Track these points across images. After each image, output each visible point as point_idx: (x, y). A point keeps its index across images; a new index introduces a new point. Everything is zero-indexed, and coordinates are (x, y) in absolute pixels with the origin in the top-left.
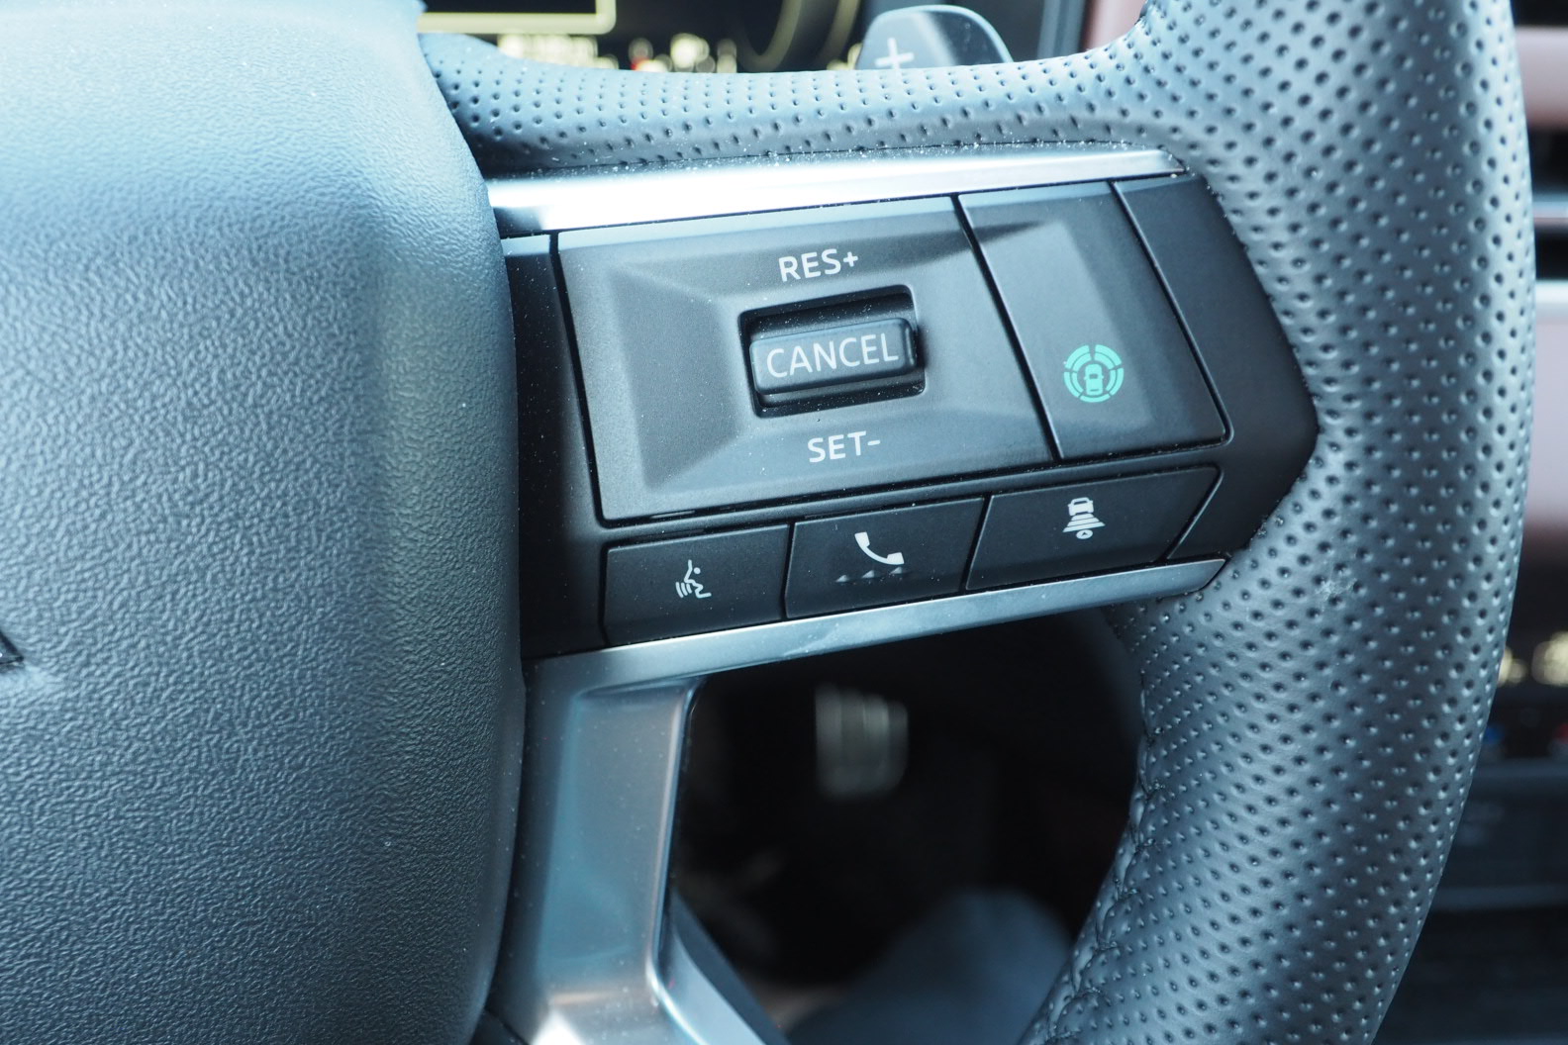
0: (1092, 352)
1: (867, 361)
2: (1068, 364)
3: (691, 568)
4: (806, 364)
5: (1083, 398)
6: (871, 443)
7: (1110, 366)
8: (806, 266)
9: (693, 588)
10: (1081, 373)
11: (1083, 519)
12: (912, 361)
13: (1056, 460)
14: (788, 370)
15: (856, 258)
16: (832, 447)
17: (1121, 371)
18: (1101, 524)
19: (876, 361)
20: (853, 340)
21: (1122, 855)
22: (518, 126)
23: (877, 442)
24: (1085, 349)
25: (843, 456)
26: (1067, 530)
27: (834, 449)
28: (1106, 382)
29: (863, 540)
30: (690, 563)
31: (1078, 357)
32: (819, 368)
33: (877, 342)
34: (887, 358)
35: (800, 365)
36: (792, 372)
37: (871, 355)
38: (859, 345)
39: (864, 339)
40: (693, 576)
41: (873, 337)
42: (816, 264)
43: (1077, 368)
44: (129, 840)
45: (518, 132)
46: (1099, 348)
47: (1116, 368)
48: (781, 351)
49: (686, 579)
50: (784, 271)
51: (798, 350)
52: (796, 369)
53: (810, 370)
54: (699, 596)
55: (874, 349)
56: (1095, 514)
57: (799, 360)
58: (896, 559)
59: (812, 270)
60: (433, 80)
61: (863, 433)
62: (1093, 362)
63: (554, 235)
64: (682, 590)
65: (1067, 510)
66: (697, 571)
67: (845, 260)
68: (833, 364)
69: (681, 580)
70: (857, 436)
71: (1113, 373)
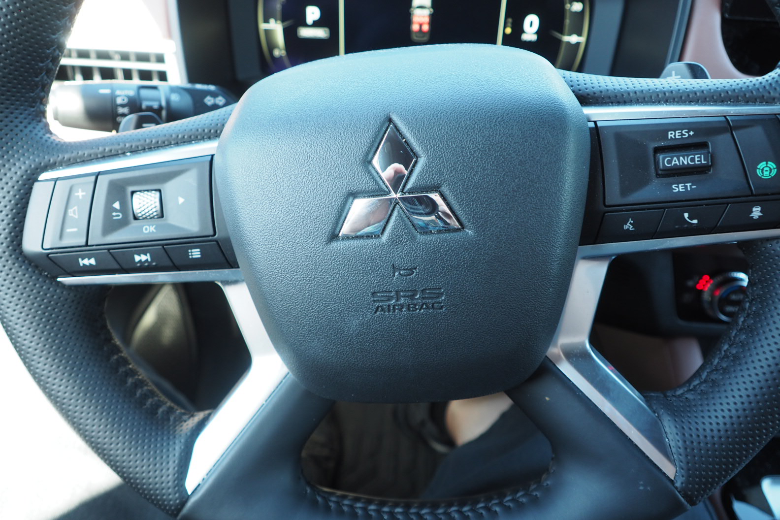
0: (767, 164)
1: (697, 163)
2: (759, 167)
3: (631, 221)
4: (677, 162)
5: (763, 177)
6: (693, 187)
7: (772, 168)
8: (677, 134)
9: (629, 227)
10: (763, 170)
11: (756, 212)
12: (710, 163)
13: (752, 195)
14: (671, 164)
15: (693, 133)
16: (680, 188)
17: (776, 170)
18: (762, 215)
19: (699, 163)
20: (693, 156)
21: (740, 317)
22: (580, 90)
23: (695, 187)
24: (765, 163)
25: (684, 190)
26: (751, 216)
27: (681, 188)
28: (770, 172)
29: (686, 215)
30: (630, 219)
31: (762, 165)
32: (681, 164)
33: (700, 157)
34: (703, 162)
35: (675, 163)
36: (672, 165)
37: (698, 161)
38: (694, 158)
39: (696, 156)
40: (630, 223)
41: (699, 156)
42: (680, 134)
43: (761, 168)
44: (486, 281)
45: (581, 92)
46: (769, 163)
47: (774, 169)
48: (669, 158)
49: (628, 224)
50: (670, 136)
51: (675, 158)
52: (674, 164)
53: (678, 164)
54: (630, 229)
55: (699, 159)
56: (761, 211)
57: (675, 161)
58: (695, 221)
59: (679, 136)
60: (563, 79)
61: (690, 184)
62: (767, 167)
63: (595, 122)
64: (626, 227)
65: (752, 209)
66: (632, 222)
67: (690, 133)
68: (686, 163)
69: (626, 224)
70: (688, 185)
71: (773, 170)
